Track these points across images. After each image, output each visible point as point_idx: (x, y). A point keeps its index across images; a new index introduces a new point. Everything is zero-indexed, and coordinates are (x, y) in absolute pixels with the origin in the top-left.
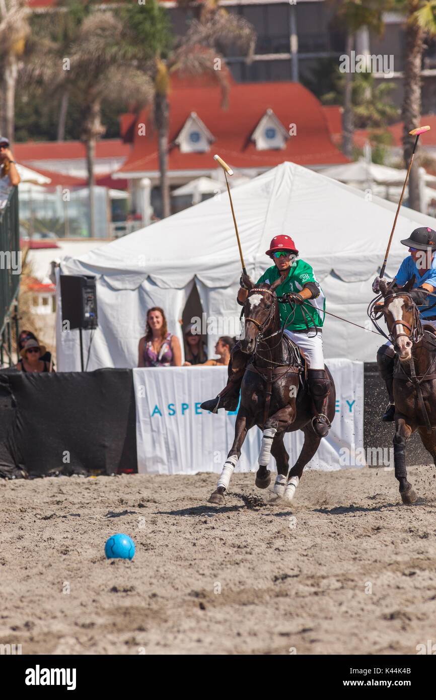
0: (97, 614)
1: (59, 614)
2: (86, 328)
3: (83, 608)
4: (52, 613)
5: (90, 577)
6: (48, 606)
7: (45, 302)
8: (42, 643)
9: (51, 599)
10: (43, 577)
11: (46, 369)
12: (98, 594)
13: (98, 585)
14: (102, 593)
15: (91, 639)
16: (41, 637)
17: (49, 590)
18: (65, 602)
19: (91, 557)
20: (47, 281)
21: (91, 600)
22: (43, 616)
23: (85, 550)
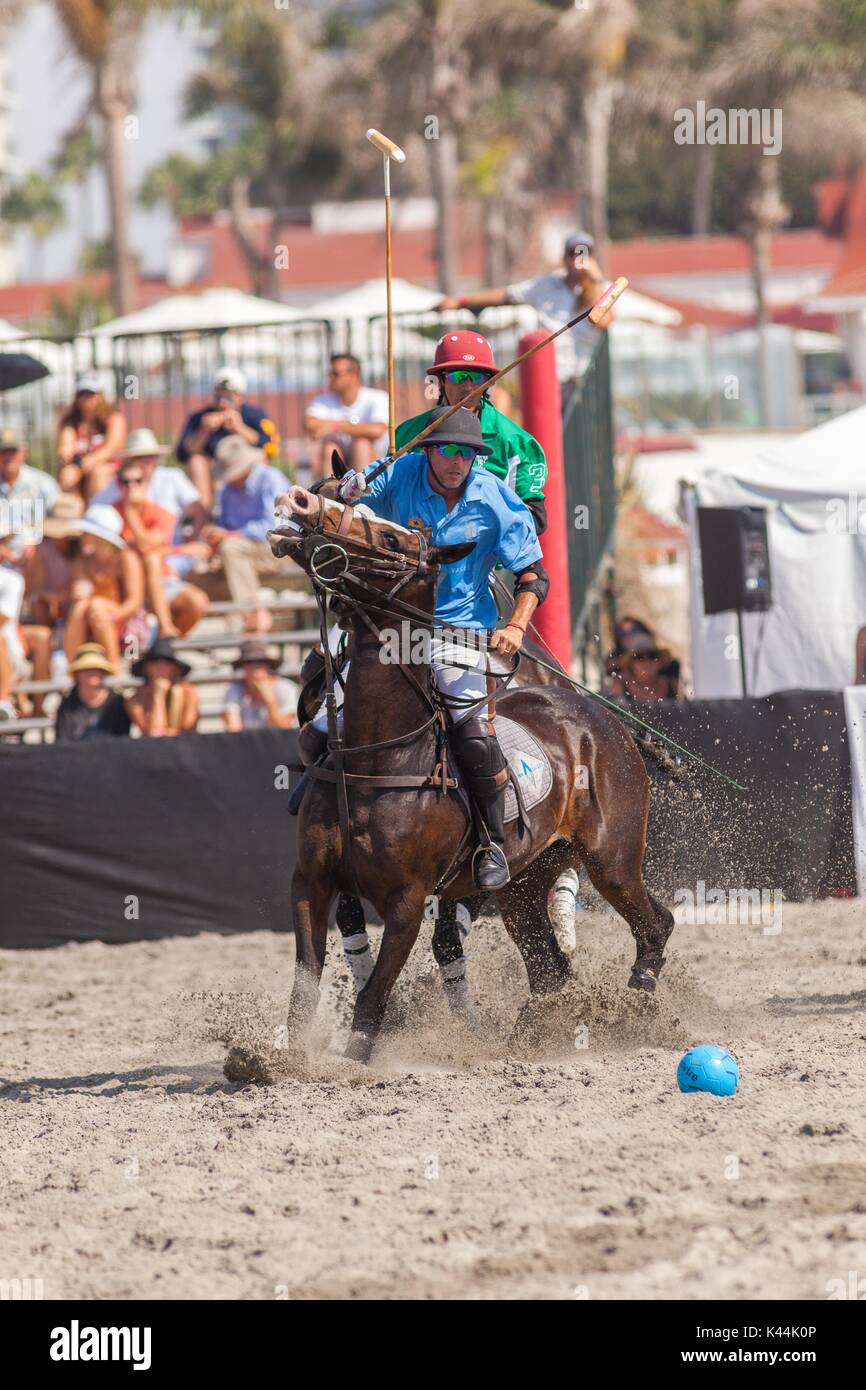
0: (771, 1179)
1: (695, 1182)
2: (750, 608)
3: (745, 1168)
4: (681, 1179)
5: (758, 1106)
6: (673, 1167)
7: (672, 558)
8: (661, 1240)
9: (680, 1151)
10: (663, 1107)
11: (672, 693)
12: (774, 1140)
13: (774, 1123)
14: (781, 1137)
15: (760, 1229)
16: (661, 1227)
17: (676, 1132)
18: (707, 1157)
19: (762, 1066)
20: (671, 517)
21: (760, 1152)
22: (664, 1185)
23: (750, 1052)
